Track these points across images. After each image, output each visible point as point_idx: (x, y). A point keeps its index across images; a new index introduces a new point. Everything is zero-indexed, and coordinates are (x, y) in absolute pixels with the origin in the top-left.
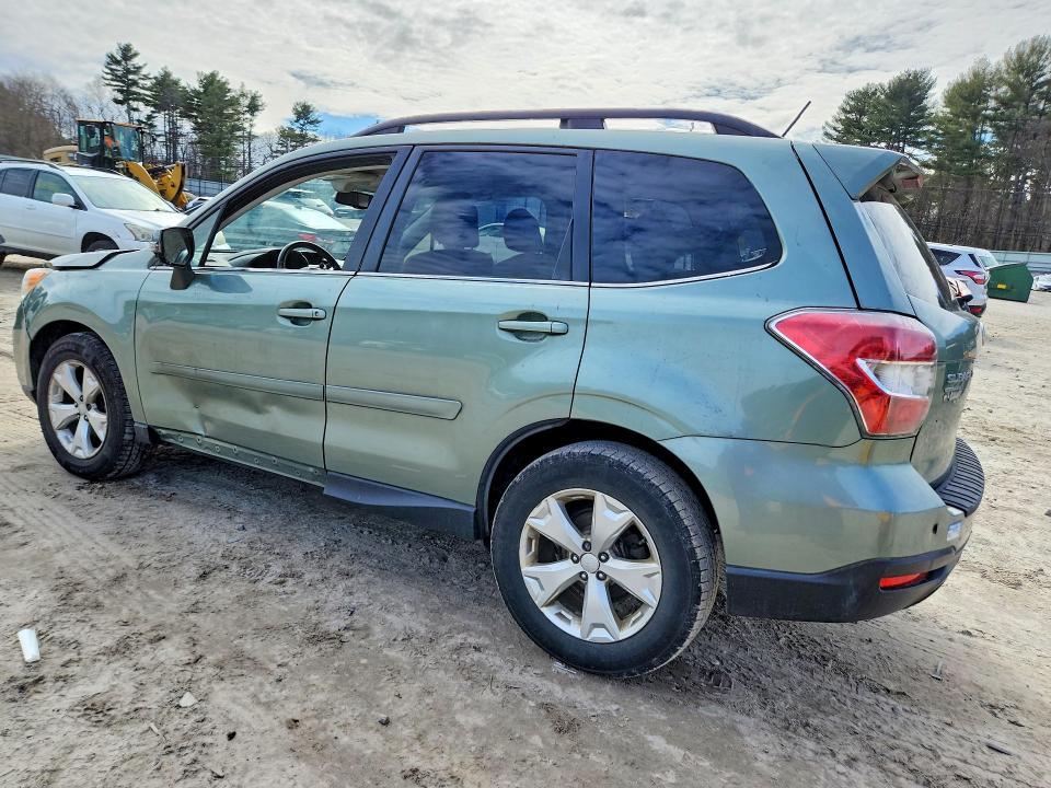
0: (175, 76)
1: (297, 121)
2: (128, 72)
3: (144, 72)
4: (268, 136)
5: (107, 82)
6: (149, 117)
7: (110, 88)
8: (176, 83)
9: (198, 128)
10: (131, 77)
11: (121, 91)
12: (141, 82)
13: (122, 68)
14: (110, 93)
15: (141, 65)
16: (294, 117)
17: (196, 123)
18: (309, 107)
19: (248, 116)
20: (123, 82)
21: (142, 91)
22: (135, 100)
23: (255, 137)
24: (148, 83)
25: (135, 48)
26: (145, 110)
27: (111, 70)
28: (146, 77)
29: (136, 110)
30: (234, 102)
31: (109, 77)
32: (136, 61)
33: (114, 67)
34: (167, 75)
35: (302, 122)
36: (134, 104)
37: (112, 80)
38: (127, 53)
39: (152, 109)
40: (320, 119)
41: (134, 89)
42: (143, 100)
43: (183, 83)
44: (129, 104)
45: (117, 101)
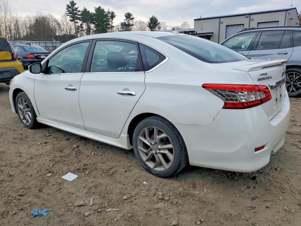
0: (88, 10)
1: (126, 19)
2: (73, 10)
3: (78, 10)
4: (118, 26)
5: (67, 14)
6: (81, 25)
7: (69, 16)
8: (88, 12)
9: (96, 26)
10: (74, 12)
11: (71, 17)
12: (78, 13)
13: (72, 10)
14: (69, 18)
15: (77, 7)
16: (125, 18)
17: (95, 24)
18: (130, 14)
19: (111, 20)
20: (72, 14)
21: (78, 16)
22: (76, 19)
23: (113, 26)
24: (80, 13)
25: (75, 2)
26: (80, 23)
27: (68, 10)
28: (79, 11)
29: (77, 23)
30: (106, 16)
31: (68, 13)
32: (76, 6)
33: (69, 9)
34: (85, 10)
35: (128, 19)
36: (76, 21)
37: (69, 13)
38: (73, 4)
39: (82, 22)
40: (134, 18)
41: (76, 16)
42: (79, 19)
43: (90, 12)
44: (75, 21)
45: (71, 21)
